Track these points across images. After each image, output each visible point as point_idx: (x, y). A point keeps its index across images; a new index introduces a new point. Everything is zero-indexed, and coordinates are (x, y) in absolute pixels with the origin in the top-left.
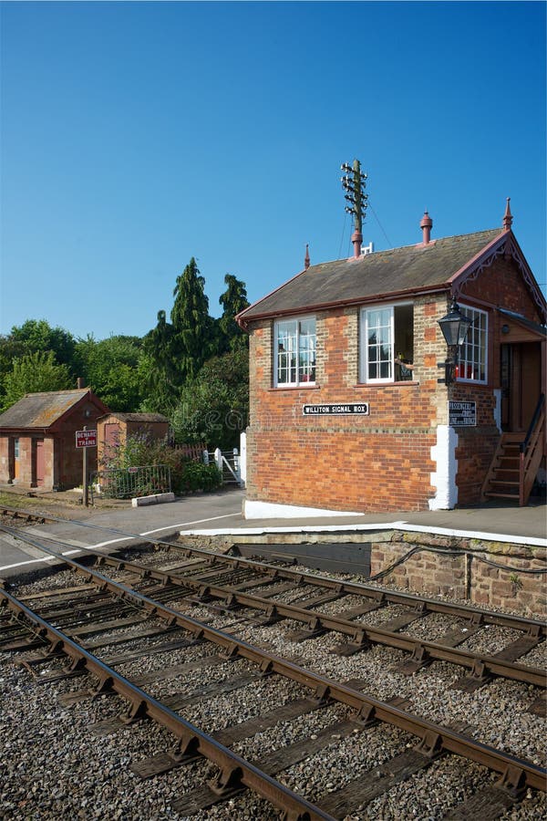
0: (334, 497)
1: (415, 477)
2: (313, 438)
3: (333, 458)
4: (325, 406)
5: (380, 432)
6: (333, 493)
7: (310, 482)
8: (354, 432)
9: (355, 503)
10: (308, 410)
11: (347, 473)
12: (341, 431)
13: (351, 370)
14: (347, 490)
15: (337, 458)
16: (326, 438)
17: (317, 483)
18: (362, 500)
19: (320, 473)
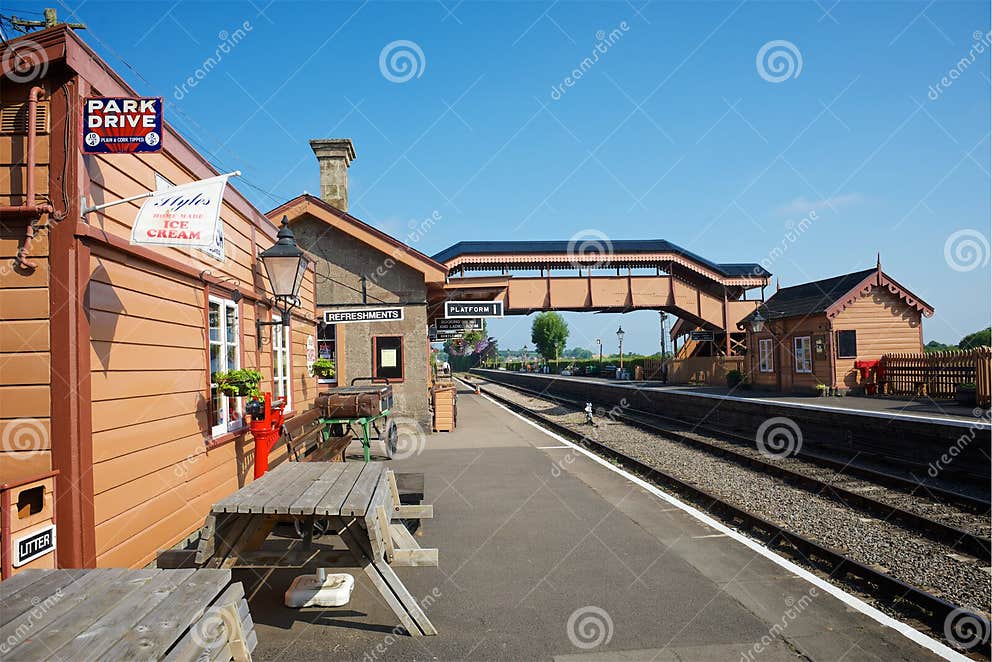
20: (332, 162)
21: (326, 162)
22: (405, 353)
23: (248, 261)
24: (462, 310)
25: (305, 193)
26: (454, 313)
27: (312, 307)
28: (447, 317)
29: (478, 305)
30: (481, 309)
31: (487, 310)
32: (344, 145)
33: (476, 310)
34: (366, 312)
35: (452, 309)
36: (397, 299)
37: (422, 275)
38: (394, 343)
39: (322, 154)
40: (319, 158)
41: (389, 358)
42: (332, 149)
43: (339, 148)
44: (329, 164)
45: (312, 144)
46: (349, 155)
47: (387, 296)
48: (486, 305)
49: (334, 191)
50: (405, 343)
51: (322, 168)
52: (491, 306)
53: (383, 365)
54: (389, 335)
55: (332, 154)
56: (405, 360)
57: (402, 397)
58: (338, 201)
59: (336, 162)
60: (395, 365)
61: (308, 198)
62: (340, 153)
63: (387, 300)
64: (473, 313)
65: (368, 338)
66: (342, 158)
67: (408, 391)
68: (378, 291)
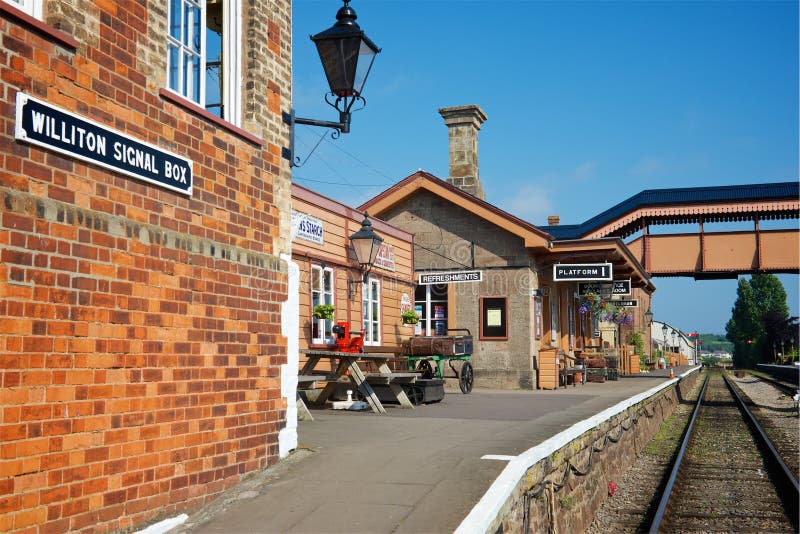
0: (115, 483)
1: (262, 381)
2: (64, 248)
3: (118, 332)
4: (97, 131)
5: (218, 254)
6: (114, 468)
7: (44, 440)
8: (171, 245)
9: (165, 487)
10: (38, 121)
11: (152, 387)
12: (144, 238)
13: (154, 35)
14: (149, 447)
15: (131, 333)
16: (105, 256)
17: (69, 441)
18: (180, 471)
19: (81, 394)
20: (460, 128)
21: (454, 128)
22: (509, 313)
23: (342, 242)
24: (571, 272)
25: (420, 170)
26: (562, 276)
27: (409, 271)
28: (555, 279)
29: (587, 268)
30: (589, 272)
31: (595, 272)
32: (471, 111)
33: (584, 272)
34: (452, 275)
35: (560, 272)
36: (505, 263)
37: (522, 240)
38: (499, 303)
39: (451, 121)
41: (494, 318)
42: (460, 116)
43: (466, 115)
44: (457, 131)
45: (441, 112)
46: (478, 119)
47: (493, 259)
48: (595, 268)
49: (462, 157)
50: (510, 304)
51: (450, 135)
52: (599, 269)
53: (489, 325)
54: (495, 297)
55: (460, 120)
56: (509, 320)
57: (506, 354)
58: (465, 167)
59: (465, 129)
60: (500, 324)
61: (422, 174)
62: (467, 119)
63: (494, 264)
64: (581, 276)
65: (476, 300)
66: (469, 124)
67: (512, 349)
68: (483, 255)
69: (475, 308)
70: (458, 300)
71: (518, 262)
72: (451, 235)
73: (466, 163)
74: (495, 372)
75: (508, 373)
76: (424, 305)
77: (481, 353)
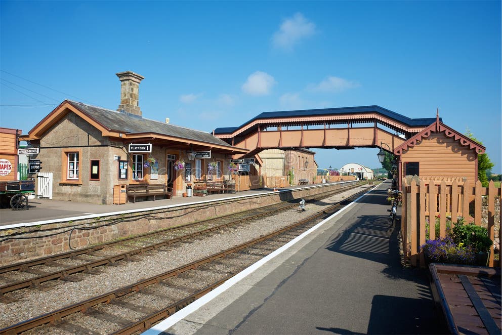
20: (125, 82)
22: (100, 168)
24: (135, 148)
26: (132, 150)
28: (129, 151)
29: (141, 146)
30: (142, 148)
31: (144, 148)
32: (127, 74)
33: (140, 148)
35: (132, 148)
36: (99, 144)
38: (97, 163)
39: (122, 79)
40: (122, 81)
41: (95, 170)
42: (125, 76)
44: (124, 83)
45: (117, 75)
47: (96, 142)
48: (144, 146)
49: (125, 95)
50: (101, 163)
51: (122, 85)
52: (146, 146)
53: (93, 173)
54: (96, 160)
55: (125, 78)
57: (99, 187)
58: (126, 100)
59: (127, 82)
60: (97, 173)
61: (66, 101)
62: (127, 78)
63: (96, 144)
64: (139, 150)
65: (89, 161)
66: (128, 80)
67: (101, 185)
68: (93, 140)
69: (89, 165)
70: (83, 161)
71: (105, 143)
72: (82, 130)
73: (127, 98)
74: (94, 196)
75: (98, 196)
76: (74, 163)
77: (90, 186)
